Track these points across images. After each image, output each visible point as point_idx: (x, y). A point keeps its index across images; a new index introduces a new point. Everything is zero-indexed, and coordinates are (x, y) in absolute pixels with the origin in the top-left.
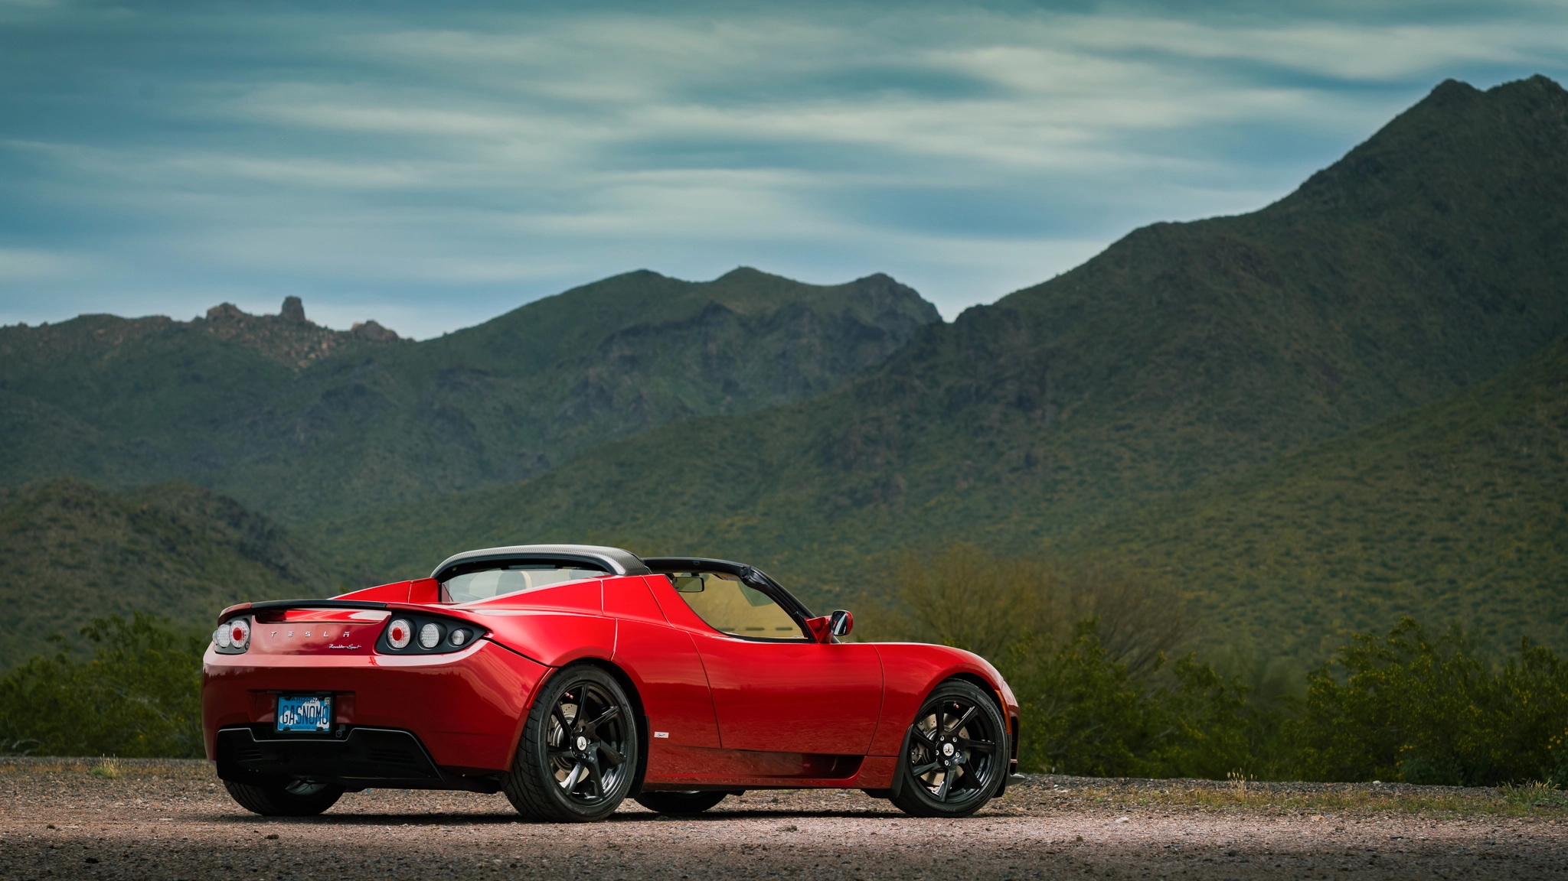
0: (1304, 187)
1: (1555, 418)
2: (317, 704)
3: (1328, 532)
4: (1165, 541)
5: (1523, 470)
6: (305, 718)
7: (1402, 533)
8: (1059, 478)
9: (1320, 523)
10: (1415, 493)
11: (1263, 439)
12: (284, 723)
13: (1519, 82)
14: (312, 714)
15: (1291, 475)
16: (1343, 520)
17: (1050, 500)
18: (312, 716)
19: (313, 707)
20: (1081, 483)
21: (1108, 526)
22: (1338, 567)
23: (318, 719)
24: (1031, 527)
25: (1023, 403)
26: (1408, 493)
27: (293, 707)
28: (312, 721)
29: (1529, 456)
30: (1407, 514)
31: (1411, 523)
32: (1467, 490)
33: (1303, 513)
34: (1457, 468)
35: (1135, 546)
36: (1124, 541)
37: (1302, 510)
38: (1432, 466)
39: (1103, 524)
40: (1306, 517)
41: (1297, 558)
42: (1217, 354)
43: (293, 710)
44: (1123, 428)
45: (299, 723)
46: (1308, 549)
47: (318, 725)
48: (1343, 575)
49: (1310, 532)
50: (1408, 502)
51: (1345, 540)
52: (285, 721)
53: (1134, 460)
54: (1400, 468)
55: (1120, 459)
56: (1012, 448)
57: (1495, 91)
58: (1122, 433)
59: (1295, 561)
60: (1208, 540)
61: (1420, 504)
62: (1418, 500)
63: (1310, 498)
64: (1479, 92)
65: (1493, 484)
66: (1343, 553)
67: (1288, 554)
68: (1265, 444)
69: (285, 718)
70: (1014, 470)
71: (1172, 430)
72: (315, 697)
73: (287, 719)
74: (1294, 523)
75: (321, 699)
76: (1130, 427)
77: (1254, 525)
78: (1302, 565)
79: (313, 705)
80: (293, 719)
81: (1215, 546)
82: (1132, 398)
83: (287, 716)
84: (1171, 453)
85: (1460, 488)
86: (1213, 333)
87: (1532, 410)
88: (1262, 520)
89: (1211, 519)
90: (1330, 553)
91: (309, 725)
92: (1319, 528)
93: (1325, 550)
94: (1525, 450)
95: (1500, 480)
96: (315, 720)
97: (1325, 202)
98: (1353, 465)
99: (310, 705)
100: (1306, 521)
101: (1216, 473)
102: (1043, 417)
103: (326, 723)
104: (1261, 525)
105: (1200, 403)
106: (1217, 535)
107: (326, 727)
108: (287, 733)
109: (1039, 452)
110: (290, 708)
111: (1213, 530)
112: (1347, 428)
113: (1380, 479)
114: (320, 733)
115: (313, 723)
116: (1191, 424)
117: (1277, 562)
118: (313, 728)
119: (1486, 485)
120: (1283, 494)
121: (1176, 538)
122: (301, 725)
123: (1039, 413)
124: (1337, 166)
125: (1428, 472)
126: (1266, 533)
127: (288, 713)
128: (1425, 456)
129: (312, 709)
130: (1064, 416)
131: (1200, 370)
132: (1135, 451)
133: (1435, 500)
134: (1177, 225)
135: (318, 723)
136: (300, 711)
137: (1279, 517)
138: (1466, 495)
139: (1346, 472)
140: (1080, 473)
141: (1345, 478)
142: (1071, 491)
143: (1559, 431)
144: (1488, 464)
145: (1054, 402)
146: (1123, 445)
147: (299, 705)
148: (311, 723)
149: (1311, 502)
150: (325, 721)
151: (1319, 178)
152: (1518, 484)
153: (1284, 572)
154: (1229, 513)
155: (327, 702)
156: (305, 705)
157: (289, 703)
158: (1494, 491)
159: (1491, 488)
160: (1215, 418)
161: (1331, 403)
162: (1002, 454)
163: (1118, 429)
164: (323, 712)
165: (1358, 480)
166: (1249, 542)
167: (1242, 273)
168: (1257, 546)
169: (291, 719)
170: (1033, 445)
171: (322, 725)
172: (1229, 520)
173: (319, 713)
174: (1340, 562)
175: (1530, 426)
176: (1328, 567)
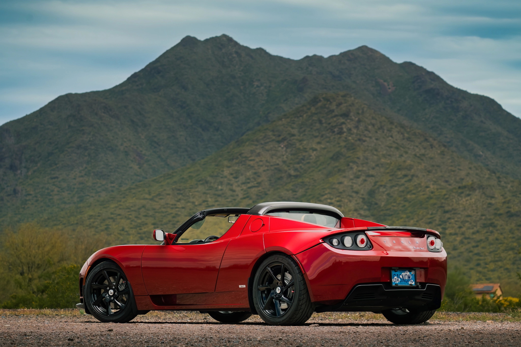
0: (129, 79)
1: (232, 174)
2: (408, 273)
3: (139, 221)
4: (72, 225)
5: (219, 196)
6: (403, 280)
7: (170, 221)
8: (27, 198)
9: (136, 217)
10: (175, 205)
11: (112, 183)
12: (394, 282)
13: (216, 37)
14: (406, 278)
15: (124, 198)
16: (145, 216)
17: (24, 208)
18: (406, 279)
19: (406, 275)
20: (37, 201)
21: (48, 219)
22: (144, 235)
23: (409, 280)
24: (16, 219)
25: (13, 168)
26: (172, 205)
27: (398, 275)
28: (406, 281)
29: (221, 190)
30: (172, 213)
31: (174, 217)
32: (196, 203)
33: (129, 213)
34: (192, 195)
35: (60, 227)
36: (55, 225)
37: (129, 212)
38: (182, 194)
39: (46, 218)
40: (130, 215)
41: (127, 231)
42: (93, 147)
43: (398, 276)
44: (55, 178)
45: (401, 282)
46: (131, 228)
47: (410, 283)
48: (146, 239)
49: (132, 221)
50: (172, 208)
51: (146, 224)
52: (395, 281)
53: (58, 191)
54: (169, 194)
55: (53, 191)
56: (8, 186)
57: (207, 40)
58: (54, 180)
59: (126, 233)
60: (90, 224)
61: (177, 209)
62: (177, 208)
63: (132, 207)
64: (200, 41)
65: (207, 201)
66: (145, 230)
67: (123, 230)
68: (113, 185)
69: (395, 280)
70: (9, 195)
71: (75, 179)
72: (407, 270)
73: (396, 280)
74: (126, 217)
75: (410, 271)
76: (57, 178)
77: (109, 218)
78: (129, 234)
79: (406, 274)
80: (398, 280)
81: (93, 227)
82: (58, 166)
83: (395, 279)
84: (74, 188)
85: (193, 203)
86: (91, 139)
87: (223, 171)
88: (112, 216)
89: (91, 216)
90: (141, 229)
91: (405, 283)
92: (136, 219)
93: (138, 228)
94: (220, 187)
95: (210, 200)
96: (408, 281)
97: (137, 86)
98: (149, 193)
99: (405, 274)
100: (130, 216)
101: (92, 197)
102: (21, 173)
103: (413, 282)
104: (112, 218)
105: (86, 168)
106: (94, 222)
107: (413, 283)
108: (397, 287)
109: (19, 188)
110: (396, 275)
111: (92, 220)
112: (146, 178)
113: (161, 199)
114: (411, 287)
115: (407, 282)
116: (82, 176)
117: (118, 234)
118: (407, 284)
119: (204, 201)
120: (121, 205)
121: (77, 224)
122: (402, 283)
123: (19, 172)
124: (142, 70)
125: (180, 196)
126: (114, 221)
127: (396, 277)
128: (179, 190)
129: (406, 276)
130: (30, 173)
131: (86, 154)
132: (59, 188)
133: (183, 208)
134: (76, 94)
135: (409, 282)
136: (401, 277)
137: (119, 215)
138: (196, 206)
139: (147, 196)
140: (36, 197)
141: (146, 199)
142: (32, 204)
143: (233, 179)
144: (204, 193)
145: (25, 167)
146: (54, 185)
147: (400, 274)
148: (406, 282)
149: (132, 209)
150: (412, 281)
151: (135, 76)
152: (217, 201)
153: (122, 237)
154: (99, 213)
155: (413, 273)
156: (403, 274)
157: (397, 273)
158: (208, 204)
159: (206, 203)
160: (92, 174)
161: (140, 168)
162: (4, 189)
163: (52, 178)
164: (411, 277)
165: (152, 199)
166: (107, 225)
167: (103, 114)
168: (110, 227)
169: (397, 280)
170: (17, 185)
171: (411, 283)
172: (99, 216)
173: (409, 277)
174: (144, 233)
175: (222, 177)
176: (139, 235)
